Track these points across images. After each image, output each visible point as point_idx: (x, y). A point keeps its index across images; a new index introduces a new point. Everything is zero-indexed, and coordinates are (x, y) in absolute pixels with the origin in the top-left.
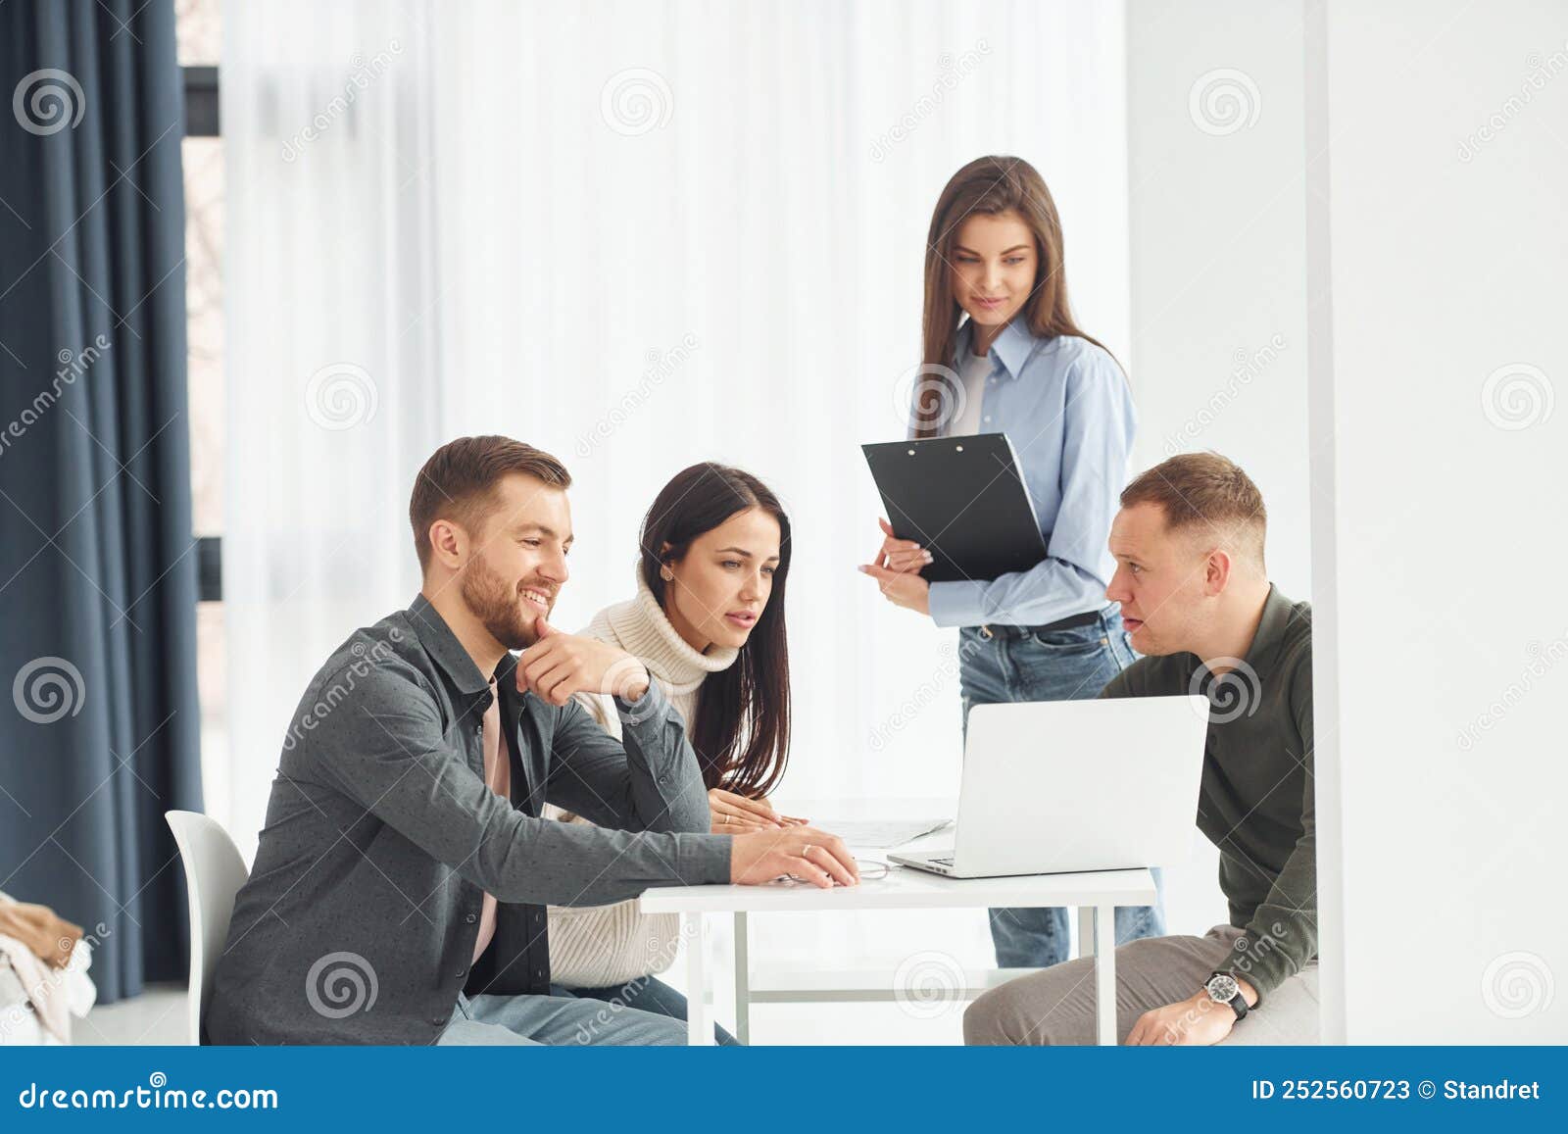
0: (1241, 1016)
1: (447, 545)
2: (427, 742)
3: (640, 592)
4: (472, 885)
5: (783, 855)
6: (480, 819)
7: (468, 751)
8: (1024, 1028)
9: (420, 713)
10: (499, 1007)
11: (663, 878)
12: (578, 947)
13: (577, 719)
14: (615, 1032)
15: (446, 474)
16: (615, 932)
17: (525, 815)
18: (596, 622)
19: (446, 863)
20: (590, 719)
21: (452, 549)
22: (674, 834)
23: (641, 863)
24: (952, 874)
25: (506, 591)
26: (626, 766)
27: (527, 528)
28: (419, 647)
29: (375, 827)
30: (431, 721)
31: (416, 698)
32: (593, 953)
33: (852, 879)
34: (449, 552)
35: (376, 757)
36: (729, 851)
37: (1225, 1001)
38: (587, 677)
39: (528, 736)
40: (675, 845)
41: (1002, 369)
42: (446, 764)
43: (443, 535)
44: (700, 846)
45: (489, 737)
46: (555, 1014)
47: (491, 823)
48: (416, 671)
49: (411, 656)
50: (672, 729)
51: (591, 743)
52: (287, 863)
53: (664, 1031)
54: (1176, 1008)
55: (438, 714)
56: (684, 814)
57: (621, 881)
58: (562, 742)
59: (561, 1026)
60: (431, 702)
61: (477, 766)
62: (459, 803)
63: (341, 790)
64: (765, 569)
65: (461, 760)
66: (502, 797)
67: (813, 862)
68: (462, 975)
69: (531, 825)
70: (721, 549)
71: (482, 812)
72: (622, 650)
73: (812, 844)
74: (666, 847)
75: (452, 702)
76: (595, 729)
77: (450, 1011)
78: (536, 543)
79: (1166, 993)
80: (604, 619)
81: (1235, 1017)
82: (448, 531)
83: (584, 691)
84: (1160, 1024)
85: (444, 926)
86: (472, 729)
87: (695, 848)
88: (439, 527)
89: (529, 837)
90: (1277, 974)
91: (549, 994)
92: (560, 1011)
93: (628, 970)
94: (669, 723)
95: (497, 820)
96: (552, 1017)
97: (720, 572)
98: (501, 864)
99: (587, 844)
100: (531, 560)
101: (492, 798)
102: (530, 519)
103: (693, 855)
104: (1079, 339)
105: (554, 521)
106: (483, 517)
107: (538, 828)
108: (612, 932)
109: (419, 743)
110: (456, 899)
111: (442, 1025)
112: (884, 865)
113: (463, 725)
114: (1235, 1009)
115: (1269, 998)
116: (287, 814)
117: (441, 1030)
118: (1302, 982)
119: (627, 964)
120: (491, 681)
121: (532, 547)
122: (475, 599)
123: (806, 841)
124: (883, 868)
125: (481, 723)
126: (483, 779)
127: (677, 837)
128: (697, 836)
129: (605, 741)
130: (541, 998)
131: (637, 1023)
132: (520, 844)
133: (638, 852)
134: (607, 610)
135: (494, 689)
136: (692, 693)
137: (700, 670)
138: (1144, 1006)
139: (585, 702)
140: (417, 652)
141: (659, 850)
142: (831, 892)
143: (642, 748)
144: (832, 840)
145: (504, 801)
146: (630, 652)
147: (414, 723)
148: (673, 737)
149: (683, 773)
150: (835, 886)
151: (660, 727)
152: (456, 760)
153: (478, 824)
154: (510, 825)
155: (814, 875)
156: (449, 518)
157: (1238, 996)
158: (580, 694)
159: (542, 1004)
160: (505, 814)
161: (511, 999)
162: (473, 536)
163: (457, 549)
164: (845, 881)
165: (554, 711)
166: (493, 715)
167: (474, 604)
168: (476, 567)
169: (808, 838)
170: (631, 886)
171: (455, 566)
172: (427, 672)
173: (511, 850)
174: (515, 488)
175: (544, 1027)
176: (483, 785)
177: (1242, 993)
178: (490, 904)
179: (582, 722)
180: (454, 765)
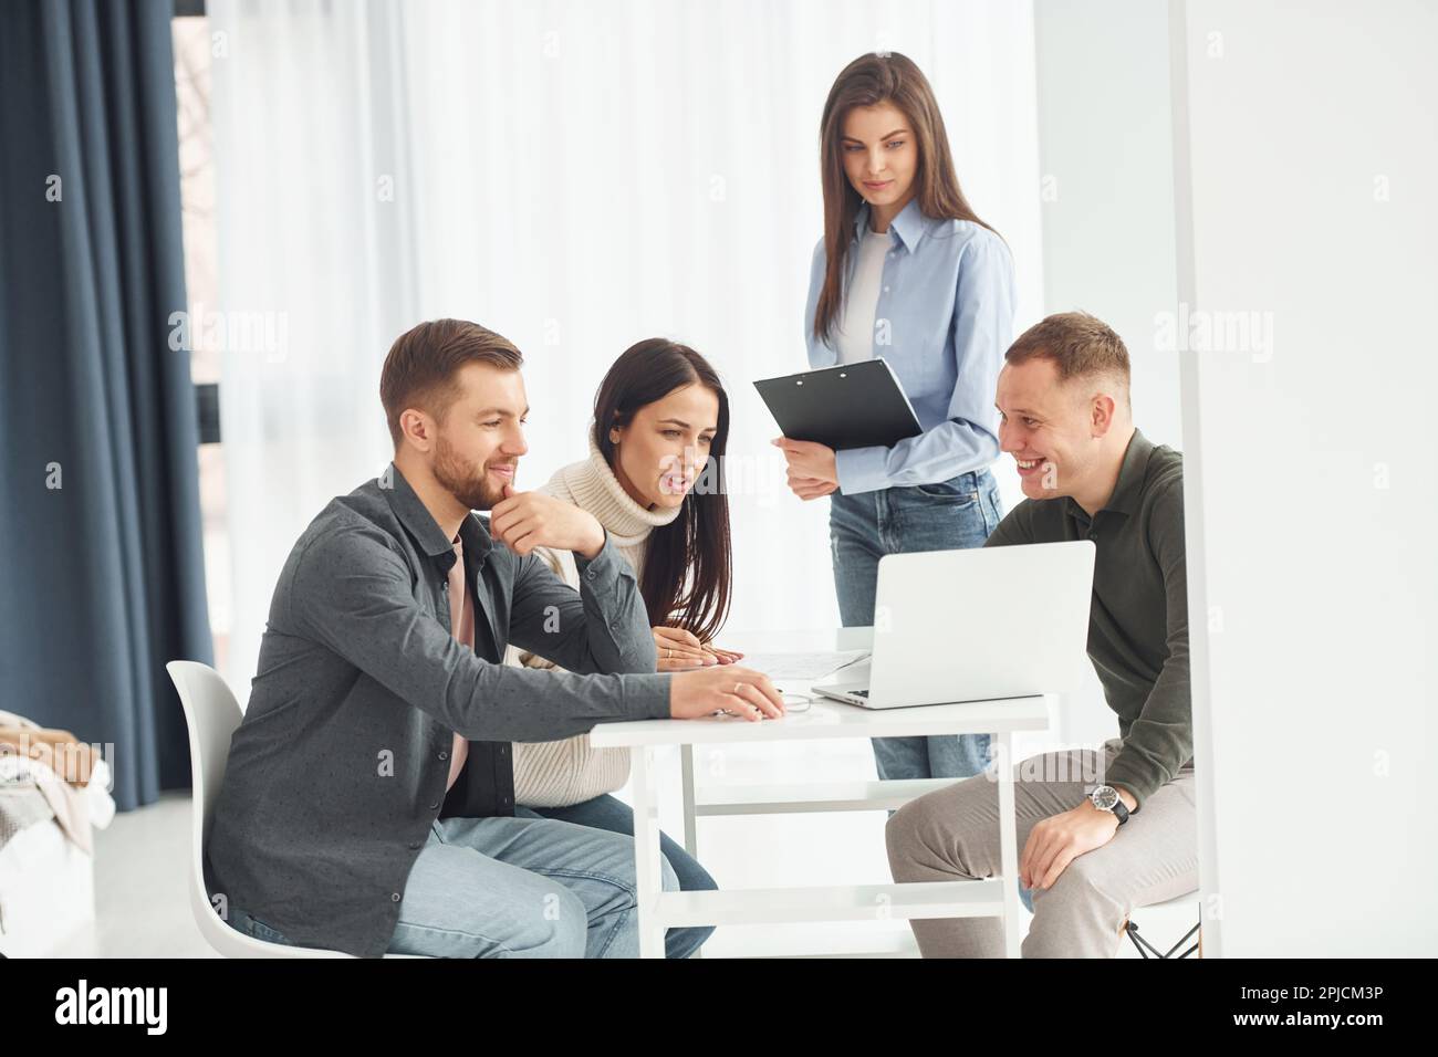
0: (1123, 821)
1: (416, 430)
2: (398, 599)
3: (593, 454)
4: (442, 726)
5: (718, 693)
6: (447, 665)
7: (436, 605)
8: (939, 835)
9: (391, 573)
10: (470, 828)
11: (609, 714)
12: (540, 770)
13: (536, 570)
14: (572, 849)
15: (410, 366)
16: (573, 757)
17: (486, 663)
18: (553, 481)
19: (419, 707)
20: (546, 570)
21: (421, 434)
22: (619, 676)
23: (590, 702)
24: (867, 706)
25: (473, 470)
26: (581, 611)
27: (487, 413)
28: (389, 512)
29: (355, 674)
30: (401, 580)
31: (387, 560)
32: (554, 776)
33: (779, 712)
34: (419, 438)
35: (353, 613)
36: (668, 690)
37: (1109, 809)
38: (547, 533)
39: (491, 588)
40: (620, 686)
41: (900, 244)
42: (415, 618)
43: (412, 422)
44: (643, 686)
45: (456, 592)
46: (520, 834)
47: (456, 671)
48: (387, 535)
49: (382, 521)
50: (624, 582)
51: (548, 591)
52: (277, 707)
53: (617, 847)
54: (1065, 816)
55: (407, 573)
56: (634, 655)
57: (574, 719)
58: (521, 590)
59: (524, 846)
60: (401, 563)
61: (444, 620)
62: (428, 653)
63: (323, 642)
64: (703, 437)
65: (429, 614)
66: (466, 647)
67: (743, 698)
68: (437, 804)
69: (491, 670)
70: (663, 419)
71: (448, 661)
72: (575, 507)
73: (743, 682)
74: (612, 688)
75: (421, 561)
76: (551, 579)
77: (425, 837)
78: (497, 423)
79: (1065, 801)
80: (560, 478)
81: (1118, 822)
82: (416, 419)
83: (543, 546)
84: (1051, 831)
85: (419, 762)
86: (439, 585)
87: (638, 688)
88: (409, 415)
89: (490, 682)
90: (1153, 782)
91: (514, 816)
92: (523, 831)
93: (585, 792)
94: (622, 575)
95: (461, 668)
96: (515, 838)
97: (661, 438)
98: (466, 707)
99: (542, 687)
100: (492, 439)
101: (456, 648)
102: (488, 405)
103: (636, 694)
104: (971, 223)
105: (512, 402)
106: (446, 406)
107: (498, 673)
108: (569, 758)
109: (390, 600)
110: (428, 737)
111: (416, 849)
112: (806, 698)
113: (430, 580)
114: (1117, 815)
115: (1146, 803)
116: (275, 664)
117: (418, 853)
118: (1181, 790)
119: (584, 787)
120: (456, 541)
121: (492, 428)
122: (445, 478)
123: (737, 679)
124: (806, 701)
125: (447, 580)
126: (450, 631)
127: (622, 678)
128: (641, 677)
129: (559, 590)
130: (505, 821)
131: (594, 839)
132: (482, 689)
133: (587, 694)
134: (562, 470)
135: (458, 549)
136: (640, 543)
137: (646, 524)
138: (1046, 812)
139: (543, 555)
140: (387, 518)
141: (605, 690)
142: (760, 725)
143: (598, 599)
144: (760, 678)
145: (468, 651)
146: (583, 508)
147: (386, 582)
148: (625, 588)
149: (633, 620)
150: (764, 718)
151: (614, 580)
152: (424, 615)
153: (445, 673)
154: (473, 672)
155: (745, 710)
156: (418, 407)
157: (1119, 803)
158: (541, 548)
159: (507, 826)
160: (469, 661)
161: (479, 821)
162: (439, 423)
163: (426, 434)
164: (772, 714)
165: (514, 563)
166: (458, 572)
167: (444, 482)
168: (443, 449)
169: (739, 676)
170: (584, 724)
171: (425, 449)
172: (396, 535)
173: (474, 695)
174: (474, 377)
175: (510, 846)
176: (448, 637)
177: (1122, 801)
178: (459, 743)
179: (541, 572)
180: (422, 618)
